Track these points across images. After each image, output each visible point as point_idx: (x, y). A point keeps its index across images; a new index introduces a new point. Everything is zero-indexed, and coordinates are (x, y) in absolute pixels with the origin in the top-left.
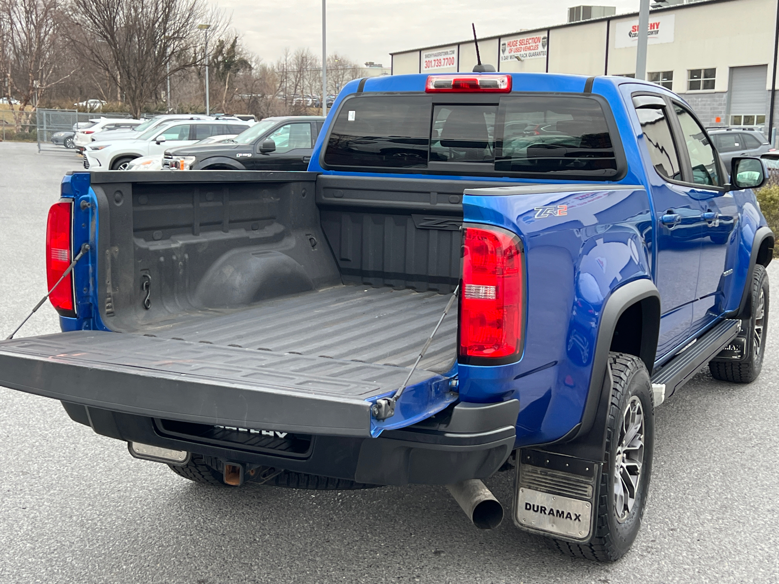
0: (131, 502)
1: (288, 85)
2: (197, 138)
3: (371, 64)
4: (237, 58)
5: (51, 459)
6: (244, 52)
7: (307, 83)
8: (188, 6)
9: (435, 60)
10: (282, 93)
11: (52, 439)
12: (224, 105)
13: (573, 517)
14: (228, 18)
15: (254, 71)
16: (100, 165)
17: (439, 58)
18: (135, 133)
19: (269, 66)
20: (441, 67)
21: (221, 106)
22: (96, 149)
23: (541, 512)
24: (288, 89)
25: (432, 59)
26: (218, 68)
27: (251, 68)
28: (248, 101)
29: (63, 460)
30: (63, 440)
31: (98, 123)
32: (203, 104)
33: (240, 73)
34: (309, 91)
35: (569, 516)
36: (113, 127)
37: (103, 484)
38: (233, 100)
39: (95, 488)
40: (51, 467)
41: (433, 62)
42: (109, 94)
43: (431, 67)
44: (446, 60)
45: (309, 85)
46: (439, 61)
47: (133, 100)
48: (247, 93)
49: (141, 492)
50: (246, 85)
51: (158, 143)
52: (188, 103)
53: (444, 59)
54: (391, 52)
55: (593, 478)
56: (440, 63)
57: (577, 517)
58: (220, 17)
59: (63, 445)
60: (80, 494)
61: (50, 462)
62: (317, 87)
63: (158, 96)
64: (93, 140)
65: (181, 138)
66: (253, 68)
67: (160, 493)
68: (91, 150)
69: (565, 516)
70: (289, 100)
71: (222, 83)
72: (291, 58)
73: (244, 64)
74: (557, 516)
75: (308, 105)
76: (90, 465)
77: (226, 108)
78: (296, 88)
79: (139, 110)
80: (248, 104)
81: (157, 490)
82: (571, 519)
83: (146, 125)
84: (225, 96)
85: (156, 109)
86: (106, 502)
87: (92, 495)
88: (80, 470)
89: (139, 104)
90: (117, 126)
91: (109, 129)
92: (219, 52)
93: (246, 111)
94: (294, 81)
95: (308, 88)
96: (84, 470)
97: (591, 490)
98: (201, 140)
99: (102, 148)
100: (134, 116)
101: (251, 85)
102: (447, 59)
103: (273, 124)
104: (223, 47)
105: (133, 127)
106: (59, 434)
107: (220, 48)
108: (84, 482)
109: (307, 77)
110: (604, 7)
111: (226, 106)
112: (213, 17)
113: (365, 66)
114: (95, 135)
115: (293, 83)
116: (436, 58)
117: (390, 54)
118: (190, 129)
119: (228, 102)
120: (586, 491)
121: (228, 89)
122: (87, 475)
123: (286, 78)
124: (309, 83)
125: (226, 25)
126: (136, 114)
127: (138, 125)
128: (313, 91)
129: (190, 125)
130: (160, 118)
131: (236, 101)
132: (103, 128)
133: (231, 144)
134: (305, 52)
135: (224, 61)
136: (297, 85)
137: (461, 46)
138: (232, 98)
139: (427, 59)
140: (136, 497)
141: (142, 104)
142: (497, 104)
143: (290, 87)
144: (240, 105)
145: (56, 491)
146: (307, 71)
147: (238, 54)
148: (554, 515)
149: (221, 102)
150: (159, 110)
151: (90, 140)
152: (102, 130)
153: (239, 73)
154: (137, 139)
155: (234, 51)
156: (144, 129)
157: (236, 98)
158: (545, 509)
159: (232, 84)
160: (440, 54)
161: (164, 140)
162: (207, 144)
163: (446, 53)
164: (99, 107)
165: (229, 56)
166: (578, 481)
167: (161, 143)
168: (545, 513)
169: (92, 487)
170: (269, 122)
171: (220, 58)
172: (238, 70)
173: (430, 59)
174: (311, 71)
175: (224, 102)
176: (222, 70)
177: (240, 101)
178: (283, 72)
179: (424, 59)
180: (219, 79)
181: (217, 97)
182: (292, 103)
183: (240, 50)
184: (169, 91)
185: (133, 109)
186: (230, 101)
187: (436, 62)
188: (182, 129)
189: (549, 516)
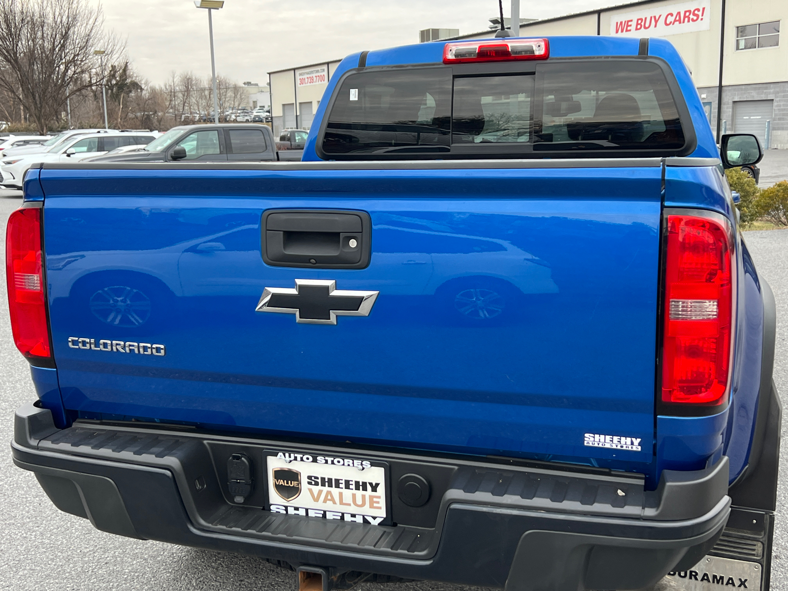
0: (126, 580)
1: (176, 103)
2: (105, 149)
3: (249, 83)
4: (129, 81)
5: (13, 521)
6: (135, 75)
7: (194, 100)
8: (87, 31)
9: (308, 78)
10: (171, 111)
11: (9, 492)
12: (120, 123)
13: (737, 583)
14: (124, 42)
15: (144, 92)
16: (14, 178)
17: (311, 76)
18: (45, 147)
19: (157, 87)
20: (314, 84)
21: (117, 124)
22: (9, 163)
23: (691, 578)
24: (177, 106)
25: (306, 76)
26: (112, 90)
27: (142, 89)
28: (141, 119)
29: (29, 522)
30: (23, 492)
31: (7, 140)
32: (101, 122)
33: (133, 94)
34: (196, 108)
35: (731, 582)
36: (22, 143)
37: (85, 554)
38: (128, 118)
39: (75, 563)
40: (15, 534)
41: (306, 80)
42: (14, 116)
43: (305, 83)
44: (318, 78)
45: (196, 102)
46: (312, 78)
47: (39, 119)
48: (140, 111)
49: (135, 562)
50: (138, 105)
51: (69, 155)
52: (87, 121)
53: (316, 77)
54: (268, 72)
55: (763, 533)
56: (313, 80)
57: (743, 583)
58: (116, 41)
59: (25, 500)
60: (59, 573)
61: (12, 527)
62: (204, 104)
63: (59, 117)
64: (4, 156)
65: (89, 150)
66: (144, 89)
67: (159, 561)
68: (4, 164)
69: (725, 582)
70: (178, 116)
71: (117, 103)
72: (177, 80)
73: (136, 86)
74: (714, 582)
75: (196, 120)
76: (63, 526)
77: (121, 125)
78: (184, 105)
79: (45, 128)
80: (142, 121)
81: (154, 557)
82: (734, 585)
83: (54, 140)
84: (120, 114)
85: (58, 127)
86: (93, 583)
87: (73, 573)
88: (51, 535)
89: (45, 122)
90: (26, 142)
91: (19, 145)
92: (112, 76)
93: (140, 127)
94: (182, 99)
95: (196, 105)
96: (57, 535)
97: (762, 548)
98: (109, 151)
99: (15, 162)
100: (40, 133)
101: (142, 104)
102: (319, 76)
103: (182, 132)
104: (116, 72)
105: (41, 143)
106: (17, 484)
107: (112, 72)
108: (59, 554)
109: (194, 96)
110: (450, 30)
111: (122, 123)
112: (110, 41)
113: (244, 85)
114: (6, 152)
115: (181, 101)
116: (309, 76)
117: (268, 73)
118: (98, 141)
119: (123, 120)
120: (754, 550)
121: (122, 108)
122: (62, 543)
123: (174, 97)
124: (196, 100)
125: (122, 48)
126: (43, 131)
127: (46, 141)
128: (200, 107)
129: (98, 137)
130: (67, 134)
131: (130, 119)
132: (12, 145)
133: (142, 152)
134: (189, 74)
135: (116, 84)
136: (184, 103)
137: (330, 65)
138: (127, 116)
139: (301, 77)
140: (130, 572)
141: (47, 122)
142: (533, 73)
143: (178, 105)
144: (134, 122)
145: (26, 572)
146: (194, 91)
147: (130, 77)
148: (709, 581)
149: (116, 119)
150: (62, 128)
151: (1, 156)
152: (11, 146)
153: (131, 94)
154: (48, 152)
155: (125, 74)
156: (53, 144)
157: (131, 115)
158: (697, 574)
159: (126, 104)
160: (312, 72)
161: (74, 152)
162: (117, 153)
163: (317, 71)
164: (5, 128)
165: (122, 79)
166: (743, 538)
167: (71, 156)
168: (696, 579)
169: (71, 561)
170: (178, 131)
171: (114, 82)
172: (131, 91)
173: (303, 77)
174: (197, 90)
175: (119, 120)
176: (115, 92)
177: (134, 118)
178: (171, 92)
179: (298, 77)
180: (114, 100)
181: (113, 116)
182: (181, 118)
183: (132, 73)
184: (69, 112)
185: (39, 127)
186: (125, 118)
187: (309, 79)
188: (90, 142)
189: (701, 583)
